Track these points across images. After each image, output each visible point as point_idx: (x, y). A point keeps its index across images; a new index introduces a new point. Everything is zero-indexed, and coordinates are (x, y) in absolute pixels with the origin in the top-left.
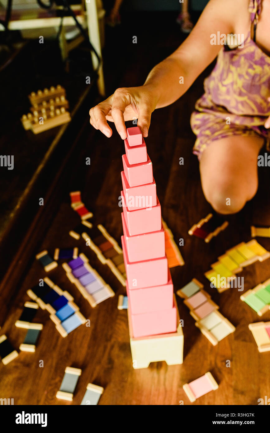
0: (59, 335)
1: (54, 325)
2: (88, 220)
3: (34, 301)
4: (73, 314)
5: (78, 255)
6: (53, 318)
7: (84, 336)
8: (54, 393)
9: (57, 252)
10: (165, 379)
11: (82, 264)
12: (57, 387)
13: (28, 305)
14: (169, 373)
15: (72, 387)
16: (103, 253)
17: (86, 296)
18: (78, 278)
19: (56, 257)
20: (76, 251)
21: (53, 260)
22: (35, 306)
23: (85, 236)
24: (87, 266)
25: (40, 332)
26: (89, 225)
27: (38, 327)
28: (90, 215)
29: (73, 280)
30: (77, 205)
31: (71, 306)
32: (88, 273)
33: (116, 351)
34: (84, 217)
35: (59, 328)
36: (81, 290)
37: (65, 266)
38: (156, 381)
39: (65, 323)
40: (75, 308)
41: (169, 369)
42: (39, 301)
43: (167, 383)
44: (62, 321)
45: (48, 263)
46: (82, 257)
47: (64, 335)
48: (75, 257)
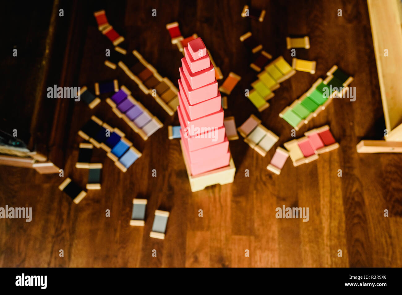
0: (119, 171)
1: (113, 162)
2: (121, 45)
3: (88, 142)
4: (128, 149)
5: (120, 88)
6: (110, 155)
7: (142, 169)
8: (128, 222)
9: (97, 86)
10: (220, 197)
11: (125, 97)
12: (129, 217)
13: (82, 146)
14: (223, 191)
15: (142, 214)
16: (144, 83)
17: (136, 130)
18: (124, 112)
19: (98, 93)
20: (116, 83)
21: (96, 96)
22: (90, 146)
23: (121, 64)
24: (131, 99)
25: (101, 170)
26: (123, 52)
27: (99, 166)
28: (121, 39)
29: (120, 115)
30: (105, 28)
31: (125, 142)
32: (133, 106)
33: (174, 178)
34: (116, 43)
35: (118, 164)
36: (131, 124)
37: (109, 101)
38: (212, 200)
39: (123, 159)
40: (128, 144)
41: (222, 188)
42: (92, 140)
43: (222, 200)
44: (119, 158)
45: (92, 100)
46: (124, 89)
47: (124, 170)
48: (117, 90)
